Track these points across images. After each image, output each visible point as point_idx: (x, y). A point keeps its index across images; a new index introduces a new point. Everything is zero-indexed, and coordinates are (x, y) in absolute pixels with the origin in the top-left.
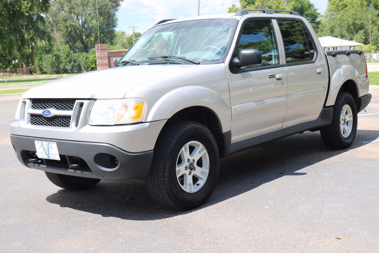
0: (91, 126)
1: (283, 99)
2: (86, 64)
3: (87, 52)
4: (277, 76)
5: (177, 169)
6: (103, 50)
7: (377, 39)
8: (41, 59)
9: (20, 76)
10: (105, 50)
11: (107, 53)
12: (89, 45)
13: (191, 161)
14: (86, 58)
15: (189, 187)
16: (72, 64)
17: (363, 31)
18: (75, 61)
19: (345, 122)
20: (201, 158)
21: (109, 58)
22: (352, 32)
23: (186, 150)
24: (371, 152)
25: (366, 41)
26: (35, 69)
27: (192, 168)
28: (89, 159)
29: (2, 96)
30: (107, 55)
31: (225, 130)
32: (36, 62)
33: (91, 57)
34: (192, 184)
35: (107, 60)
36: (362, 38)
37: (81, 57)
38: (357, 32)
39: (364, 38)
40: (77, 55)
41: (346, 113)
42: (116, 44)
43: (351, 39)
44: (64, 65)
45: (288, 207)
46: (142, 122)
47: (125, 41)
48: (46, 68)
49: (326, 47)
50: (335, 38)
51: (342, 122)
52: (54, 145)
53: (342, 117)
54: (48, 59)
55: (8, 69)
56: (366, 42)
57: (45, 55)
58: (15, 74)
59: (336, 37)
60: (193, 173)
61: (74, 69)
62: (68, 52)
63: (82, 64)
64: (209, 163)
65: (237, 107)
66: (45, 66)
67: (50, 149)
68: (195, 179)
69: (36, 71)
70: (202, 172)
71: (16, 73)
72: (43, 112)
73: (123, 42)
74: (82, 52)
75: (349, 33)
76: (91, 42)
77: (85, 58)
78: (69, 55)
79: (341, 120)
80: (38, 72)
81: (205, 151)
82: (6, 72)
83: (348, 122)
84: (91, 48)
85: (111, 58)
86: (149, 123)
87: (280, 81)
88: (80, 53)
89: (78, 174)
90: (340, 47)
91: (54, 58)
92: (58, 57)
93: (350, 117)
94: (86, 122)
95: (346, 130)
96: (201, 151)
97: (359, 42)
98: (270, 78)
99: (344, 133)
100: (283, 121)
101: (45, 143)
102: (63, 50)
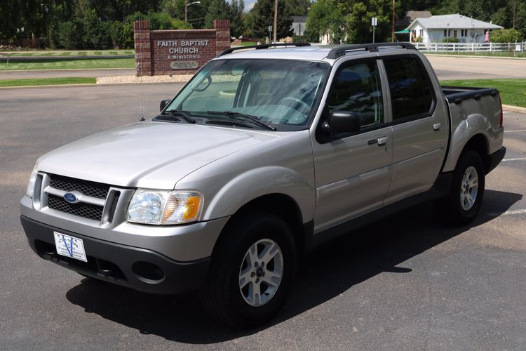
0: (130, 225)
1: (386, 170)
2: (119, 38)
3: (121, 20)
4: (380, 141)
5: (240, 278)
6: (144, 29)
7: (523, 21)
8: (56, 28)
9: (27, 50)
10: (146, 29)
11: (148, 34)
12: (124, 10)
13: (260, 264)
14: (119, 29)
15: (256, 299)
16: (99, 36)
17: (504, 9)
18: (104, 32)
19: (467, 190)
20: (272, 260)
21: (152, 41)
22: (489, 10)
23: (253, 251)
24: (500, 233)
25: (507, 23)
26: (47, 41)
27: (260, 273)
28: (126, 267)
29: (4, 89)
30: (148, 37)
31: (306, 219)
32: (50, 31)
33: (126, 27)
34: (259, 295)
35: (149, 44)
36: (502, 19)
37: (112, 27)
38: (496, 10)
39: (505, 19)
40: (107, 24)
41: (470, 177)
42: (161, 10)
43: (487, 20)
44: (88, 38)
45: (384, 330)
46: (197, 222)
47: (174, 5)
48: (63, 40)
49: (452, 29)
50: (464, 17)
51: (464, 190)
52: (80, 243)
53: (464, 183)
54: (67, 27)
55: (11, 41)
56: (507, 25)
57: (62, 22)
58: (20, 47)
59: (467, 15)
60: (262, 279)
61: (102, 43)
62: (95, 20)
63: (114, 36)
64: (282, 264)
65: (323, 188)
66: (62, 38)
67: (74, 246)
68: (264, 287)
69: (49, 44)
70: (274, 277)
71: (22, 46)
72: (66, 196)
73: (171, 6)
74: (114, 21)
75: (484, 10)
76: (127, 7)
77: (117, 29)
78: (96, 23)
79: (462, 187)
80: (53, 46)
81: (278, 251)
82: (8, 44)
83: (471, 188)
84: (127, 15)
85: (155, 41)
86: (205, 223)
87: (384, 147)
88: (112, 21)
89: (111, 279)
90: (471, 29)
91: (75, 27)
92: (80, 26)
93: (474, 183)
94: (123, 218)
95: (468, 199)
96: (273, 251)
97: (497, 24)
98: (369, 144)
99: (465, 204)
100: (385, 196)
101: (67, 238)
102: (88, 16)
